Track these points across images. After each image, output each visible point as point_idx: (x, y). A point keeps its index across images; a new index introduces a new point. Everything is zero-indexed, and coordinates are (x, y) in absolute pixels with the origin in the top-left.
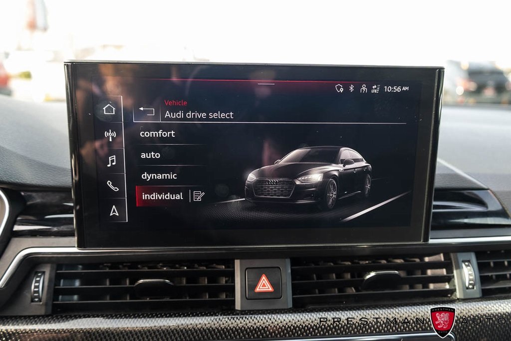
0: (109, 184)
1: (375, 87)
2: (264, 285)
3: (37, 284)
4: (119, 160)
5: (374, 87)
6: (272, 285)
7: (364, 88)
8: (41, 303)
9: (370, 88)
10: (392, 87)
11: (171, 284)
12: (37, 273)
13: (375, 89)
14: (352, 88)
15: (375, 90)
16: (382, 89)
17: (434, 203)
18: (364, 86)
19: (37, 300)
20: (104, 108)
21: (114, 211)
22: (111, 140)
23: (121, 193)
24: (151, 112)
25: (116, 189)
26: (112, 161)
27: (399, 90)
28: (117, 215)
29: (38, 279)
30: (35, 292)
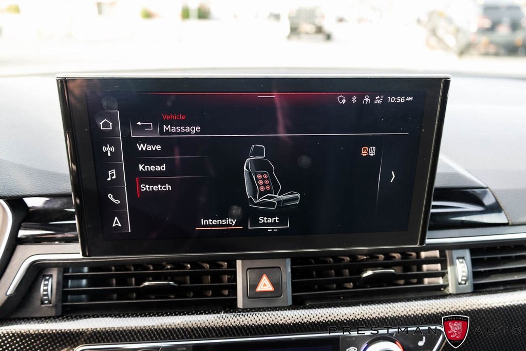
0: (111, 197)
1: (379, 97)
2: (265, 285)
3: (46, 288)
4: (119, 173)
5: (377, 98)
6: (273, 284)
7: (367, 99)
8: (51, 305)
9: (373, 99)
10: (396, 97)
11: (175, 285)
12: (44, 276)
13: (378, 99)
14: (354, 100)
15: (378, 101)
16: (385, 100)
17: (434, 203)
18: (367, 97)
19: (46, 302)
20: (101, 124)
21: (116, 222)
22: (109, 155)
23: (122, 205)
24: (149, 126)
25: (117, 202)
26: (112, 175)
27: (403, 100)
28: (120, 225)
29: (46, 283)
30: (45, 295)
